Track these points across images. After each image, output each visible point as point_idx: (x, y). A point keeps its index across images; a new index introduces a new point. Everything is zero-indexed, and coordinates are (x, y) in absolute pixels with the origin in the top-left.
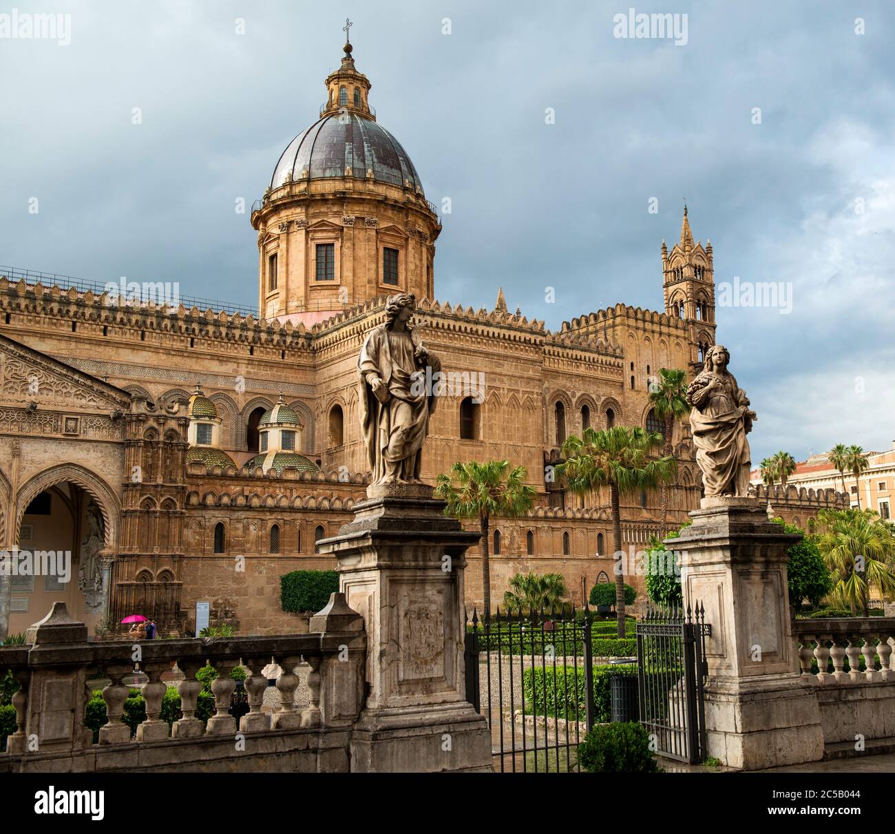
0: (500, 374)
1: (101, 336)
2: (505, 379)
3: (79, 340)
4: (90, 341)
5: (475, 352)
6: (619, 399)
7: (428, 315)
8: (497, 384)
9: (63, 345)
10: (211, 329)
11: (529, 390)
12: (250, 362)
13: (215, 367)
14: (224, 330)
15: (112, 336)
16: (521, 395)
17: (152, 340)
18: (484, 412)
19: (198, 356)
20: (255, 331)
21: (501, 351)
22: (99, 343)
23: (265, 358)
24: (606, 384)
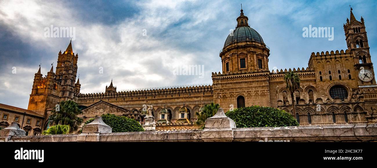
0: (251, 87)
1: (171, 97)
2: (253, 88)
3: (167, 99)
4: (169, 99)
5: (241, 82)
6: (314, 86)
7: (224, 75)
8: (250, 90)
9: (164, 101)
10: (194, 91)
11: (263, 90)
12: (204, 97)
13: (195, 99)
14: (196, 90)
15: (174, 97)
16: (260, 92)
17: (182, 96)
18: (246, 99)
19: (191, 98)
20: (204, 89)
21: (251, 80)
22: (171, 99)
23: (207, 95)
24: (307, 82)
